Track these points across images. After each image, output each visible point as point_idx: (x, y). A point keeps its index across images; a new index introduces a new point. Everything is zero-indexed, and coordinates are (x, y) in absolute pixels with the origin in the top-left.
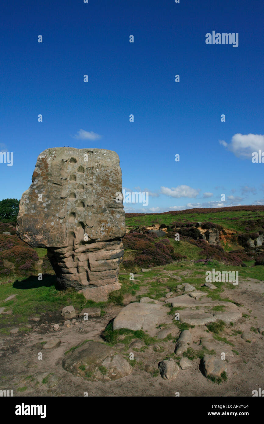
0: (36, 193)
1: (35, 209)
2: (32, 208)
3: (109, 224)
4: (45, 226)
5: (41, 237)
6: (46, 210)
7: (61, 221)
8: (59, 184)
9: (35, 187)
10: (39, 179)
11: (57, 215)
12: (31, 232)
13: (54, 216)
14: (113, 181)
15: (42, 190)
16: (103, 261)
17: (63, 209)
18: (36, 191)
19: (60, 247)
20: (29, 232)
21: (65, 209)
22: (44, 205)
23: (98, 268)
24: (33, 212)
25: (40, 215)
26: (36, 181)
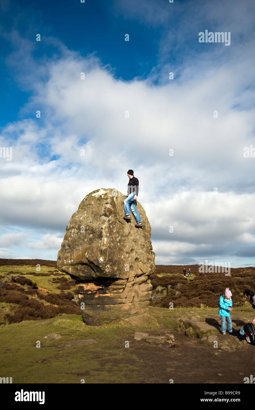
0: (111, 228)
1: (113, 242)
2: (111, 241)
4: (119, 258)
6: (119, 244)
7: (127, 256)
8: (122, 222)
9: (110, 222)
10: (112, 216)
11: (125, 250)
12: (112, 263)
13: (123, 250)
14: (148, 227)
15: (114, 226)
16: (147, 292)
17: (128, 246)
18: (111, 226)
20: (111, 263)
21: (129, 245)
22: (118, 240)
23: (143, 298)
24: (112, 245)
25: (116, 248)
26: (111, 216)
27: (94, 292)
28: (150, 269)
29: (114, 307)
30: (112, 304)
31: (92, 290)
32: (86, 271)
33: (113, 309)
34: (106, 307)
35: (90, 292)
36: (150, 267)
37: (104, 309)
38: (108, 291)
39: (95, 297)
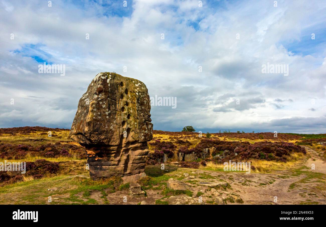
0: (100, 104)
1: (100, 115)
2: (99, 115)
3: (146, 132)
5: (103, 137)
6: (107, 117)
9: (99, 99)
10: (103, 94)
11: (115, 122)
12: (97, 133)
13: (112, 122)
15: (104, 102)
16: (140, 156)
17: (118, 118)
18: (101, 103)
19: (114, 145)
20: (96, 133)
21: (120, 118)
22: (107, 113)
23: (137, 161)
24: (100, 117)
25: (104, 120)
26: (101, 94)
27: (94, 155)
28: (143, 137)
29: (108, 168)
30: (107, 166)
31: (92, 154)
32: (83, 139)
33: (108, 170)
34: (103, 168)
35: (91, 156)
36: (143, 136)
37: (101, 169)
38: (104, 155)
39: (95, 159)
